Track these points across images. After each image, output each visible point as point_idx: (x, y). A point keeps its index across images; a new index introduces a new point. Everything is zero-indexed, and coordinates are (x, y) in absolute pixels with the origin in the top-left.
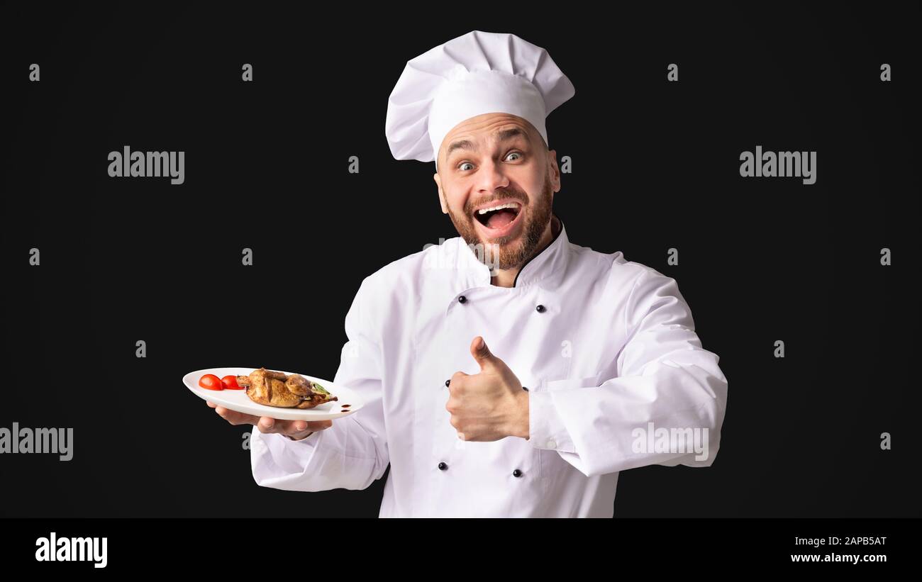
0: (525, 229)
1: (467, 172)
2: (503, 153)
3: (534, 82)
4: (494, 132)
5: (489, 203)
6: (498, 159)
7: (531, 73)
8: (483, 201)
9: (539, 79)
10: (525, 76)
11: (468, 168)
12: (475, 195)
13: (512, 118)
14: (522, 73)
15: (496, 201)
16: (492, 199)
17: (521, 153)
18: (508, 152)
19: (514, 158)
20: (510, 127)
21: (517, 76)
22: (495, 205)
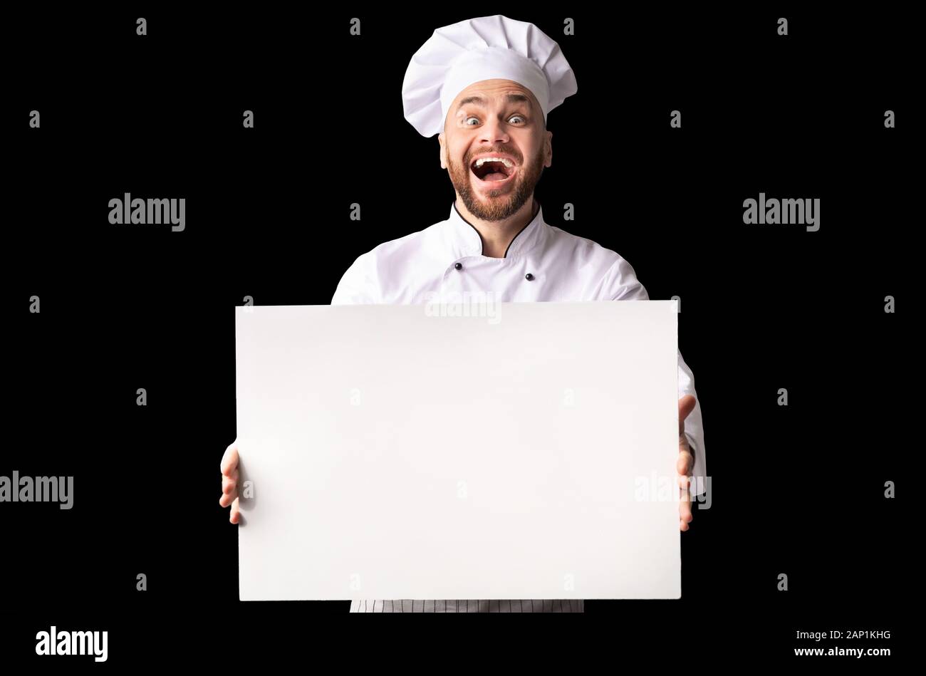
0: (516, 188)
1: (473, 126)
2: (507, 114)
3: (544, 69)
4: (504, 93)
5: (487, 154)
6: (502, 119)
7: (543, 60)
8: (482, 150)
9: (547, 67)
10: (537, 62)
11: (474, 123)
12: (477, 145)
13: (521, 87)
14: (535, 59)
15: (494, 153)
16: (491, 150)
17: (523, 118)
18: (512, 114)
19: (516, 122)
20: (519, 93)
21: (530, 60)
22: (493, 156)
